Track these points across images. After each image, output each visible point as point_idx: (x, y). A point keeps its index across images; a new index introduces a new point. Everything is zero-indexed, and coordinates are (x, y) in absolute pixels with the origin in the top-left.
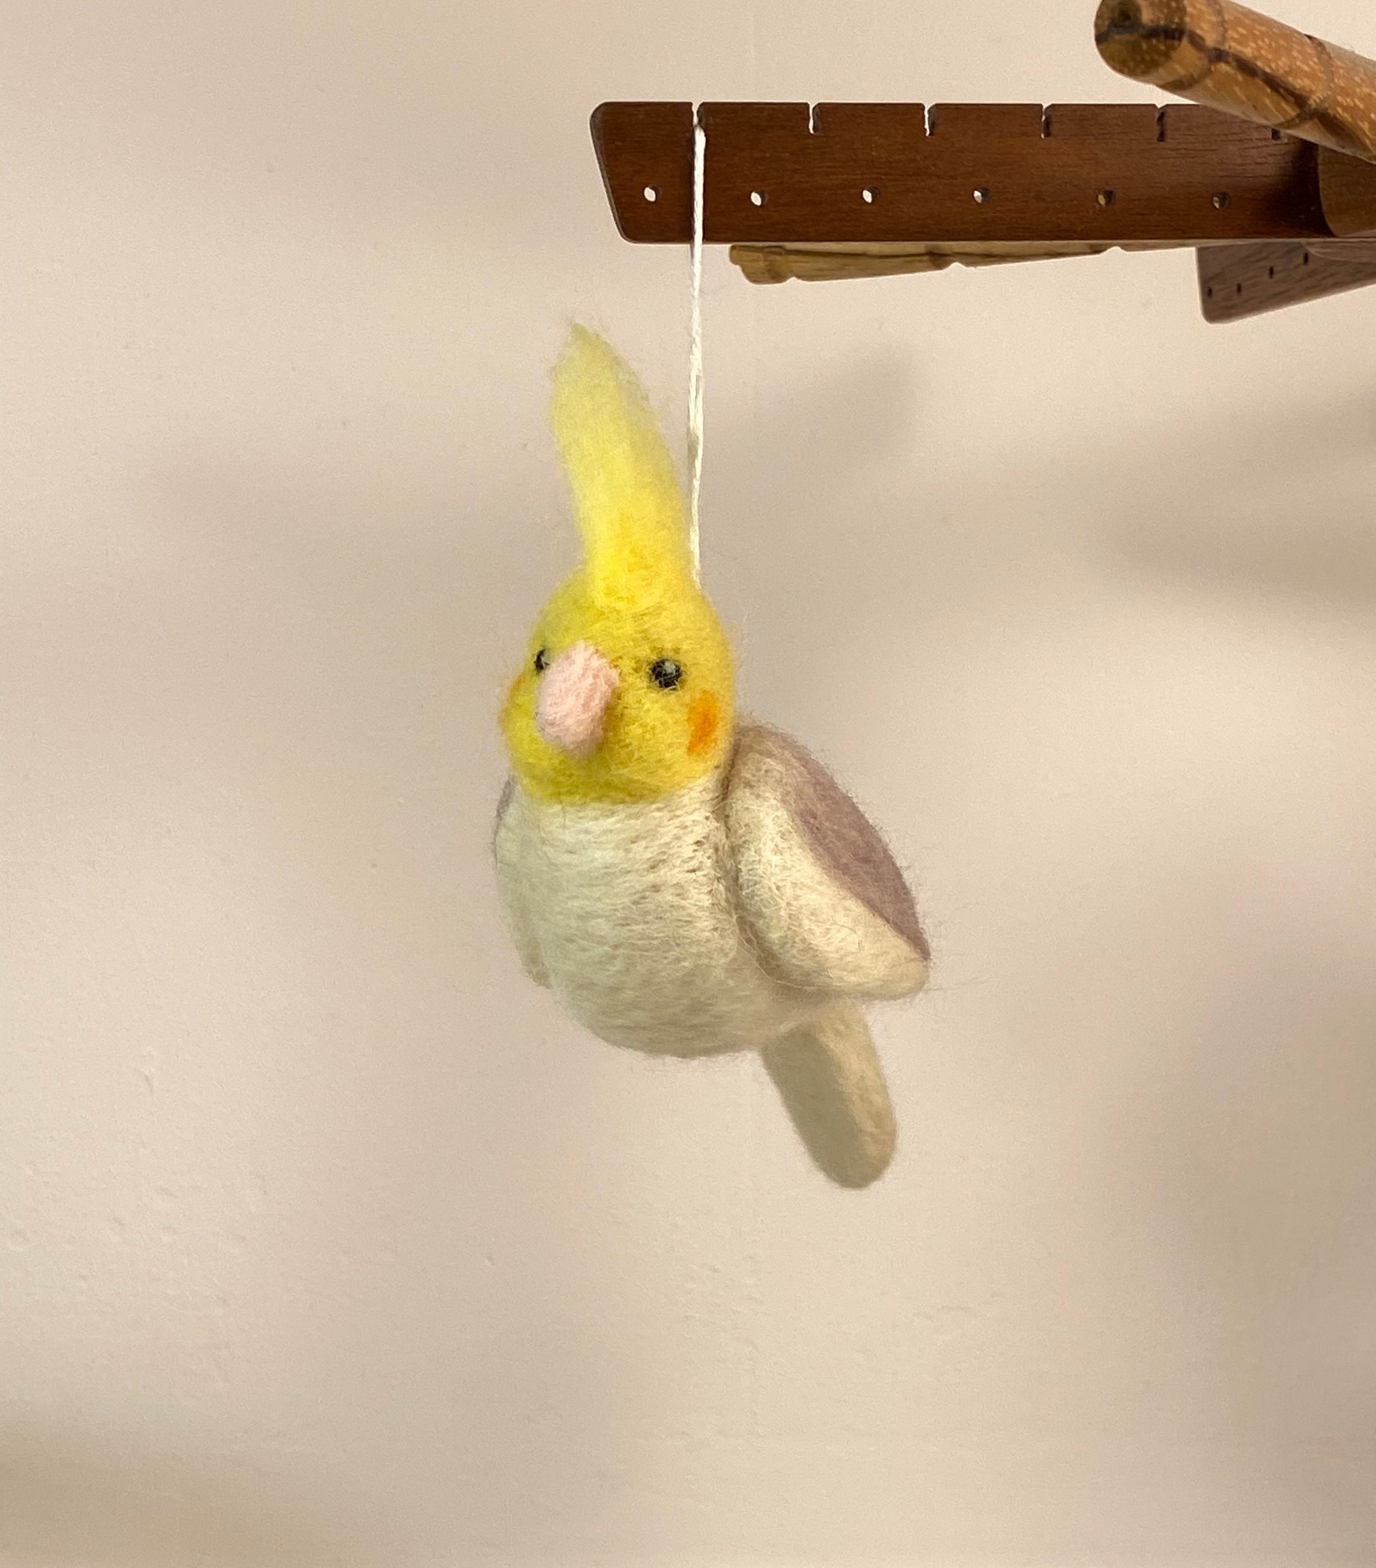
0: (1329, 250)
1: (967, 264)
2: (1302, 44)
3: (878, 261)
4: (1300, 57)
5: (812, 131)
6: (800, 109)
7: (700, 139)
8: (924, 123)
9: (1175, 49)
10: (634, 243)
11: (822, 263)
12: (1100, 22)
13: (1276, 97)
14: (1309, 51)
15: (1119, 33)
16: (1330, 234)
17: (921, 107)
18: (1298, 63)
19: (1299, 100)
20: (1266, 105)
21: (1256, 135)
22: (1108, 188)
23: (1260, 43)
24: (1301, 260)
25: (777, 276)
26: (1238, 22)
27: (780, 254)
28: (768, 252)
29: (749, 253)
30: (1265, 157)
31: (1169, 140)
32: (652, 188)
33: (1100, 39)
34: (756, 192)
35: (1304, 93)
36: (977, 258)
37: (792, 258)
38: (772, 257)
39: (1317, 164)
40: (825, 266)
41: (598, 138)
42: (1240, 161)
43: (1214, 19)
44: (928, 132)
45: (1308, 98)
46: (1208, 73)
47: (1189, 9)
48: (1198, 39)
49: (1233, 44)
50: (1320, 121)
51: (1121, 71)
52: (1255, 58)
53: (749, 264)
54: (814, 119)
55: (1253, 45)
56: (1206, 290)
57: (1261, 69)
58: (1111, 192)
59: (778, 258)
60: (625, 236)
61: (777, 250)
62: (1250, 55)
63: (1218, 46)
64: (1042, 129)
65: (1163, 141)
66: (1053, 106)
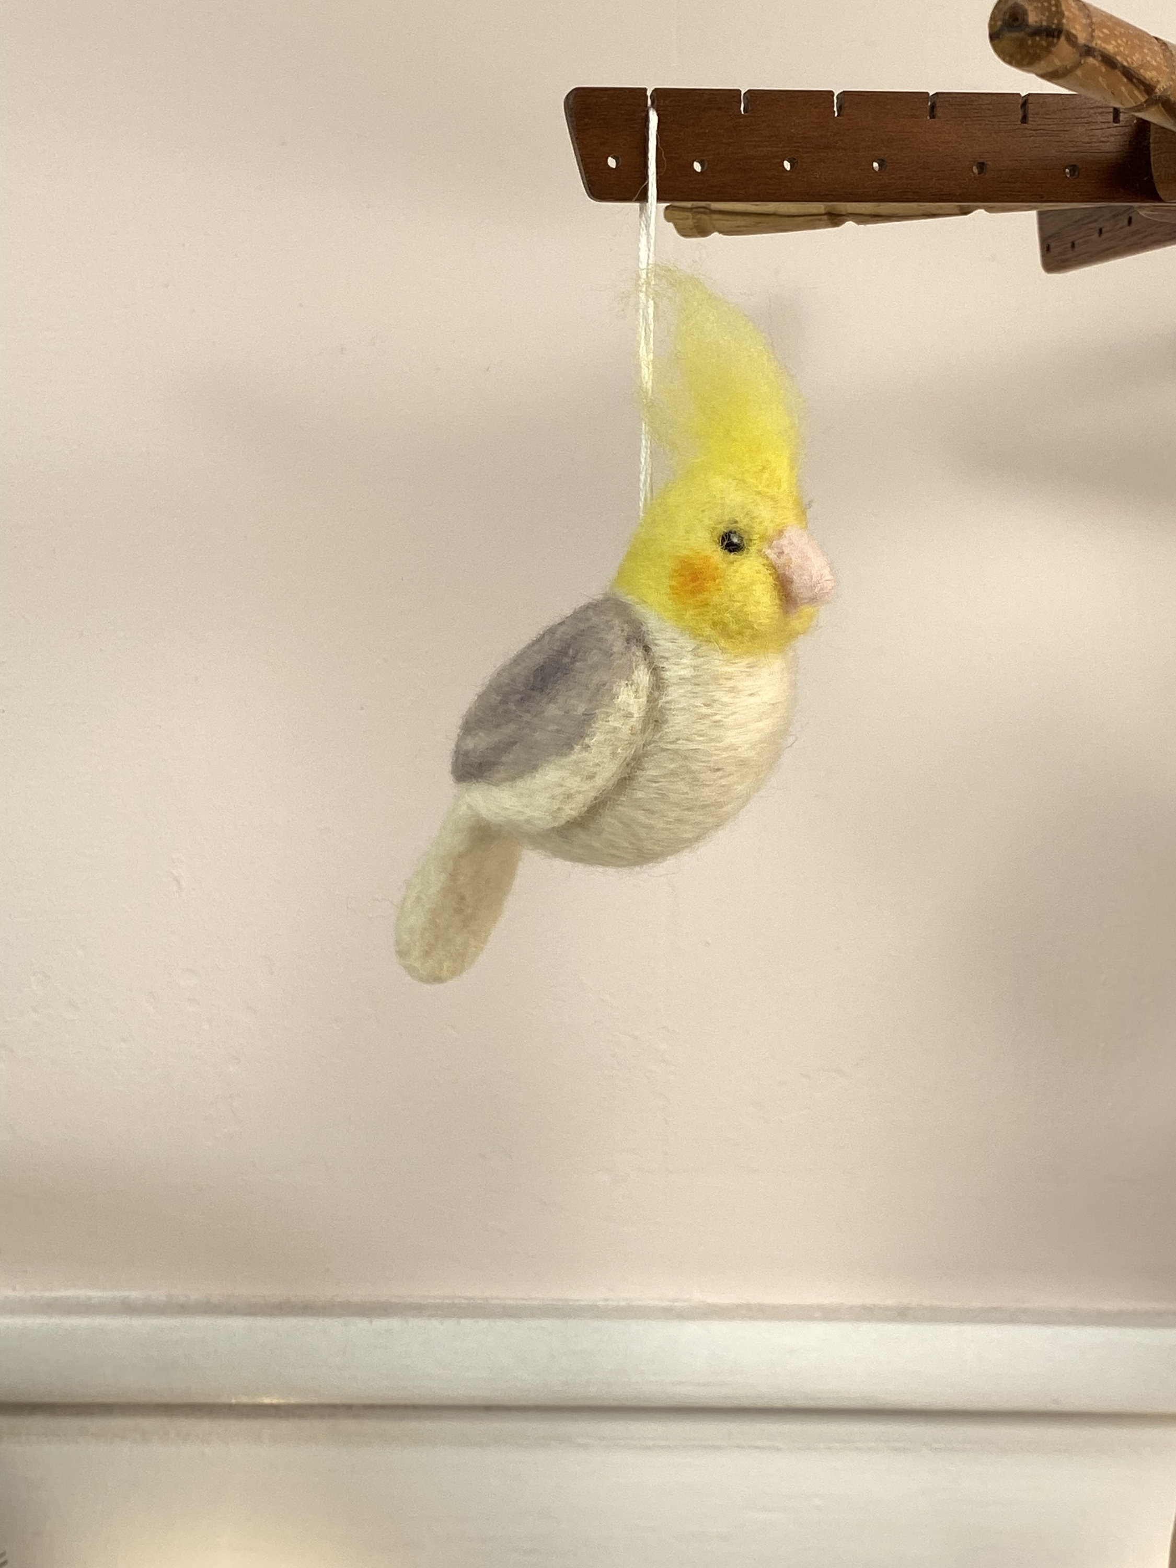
0: (1156, 213)
1: (859, 223)
2: (1151, 43)
3: (786, 219)
4: (1150, 54)
5: (743, 113)
6: (734, 94)
7: (653, 117)
8: (833, 107)
9: (1054, 45)
10: (599, 201)
11: (740, 221)
12: (993, 23)
13: (1131, 86)
14: (1156, 48)
15: (1010, 31)
16: (1160, 200)
17: (831, 93)
18: (1148, 58)
19: (1148, 88)
20: (1122, 92)
21: (1100, 119)
22: (981, 160)
23: (1119, 41)
24: (1126, 221)
25: (703, 232)
26: (1103, 25)
27: (705, 213)
28: (695, 212)
29: (681, 213)
30: (1108, 137)
31: (1030, 122)
32: (613, 158)
33: (994, 37)
34: (697, 162)
35: (1152, 83)
36: (866, 218)
37: (715, 216)
38: (699, 216)
39: (1149, 143)
40: (742, 223)
41: (571, 117)
42: (1087, 140)
43: (1084, 21)
44: (836, 114)
45: (1155, 87)
46: (1079, 64)
47: (1066, 13)
48: (1071, 37)
49: (1099, 42)
50: (1163, 106)
51: (1010, 63)
52: (1116, 53)
53: (681, 221)
54: (744, 103)
55: (1113, 42)
56: (1045, 246)
57: (1119, 63)
58: (983, 163)
59: (704, 217)
60: (592, 197)
61: (702, 210)
62: (1112, 51)
63: (1087, 44)
64: (928, 113)
65: (1025, 123)
66: (937, 94)
